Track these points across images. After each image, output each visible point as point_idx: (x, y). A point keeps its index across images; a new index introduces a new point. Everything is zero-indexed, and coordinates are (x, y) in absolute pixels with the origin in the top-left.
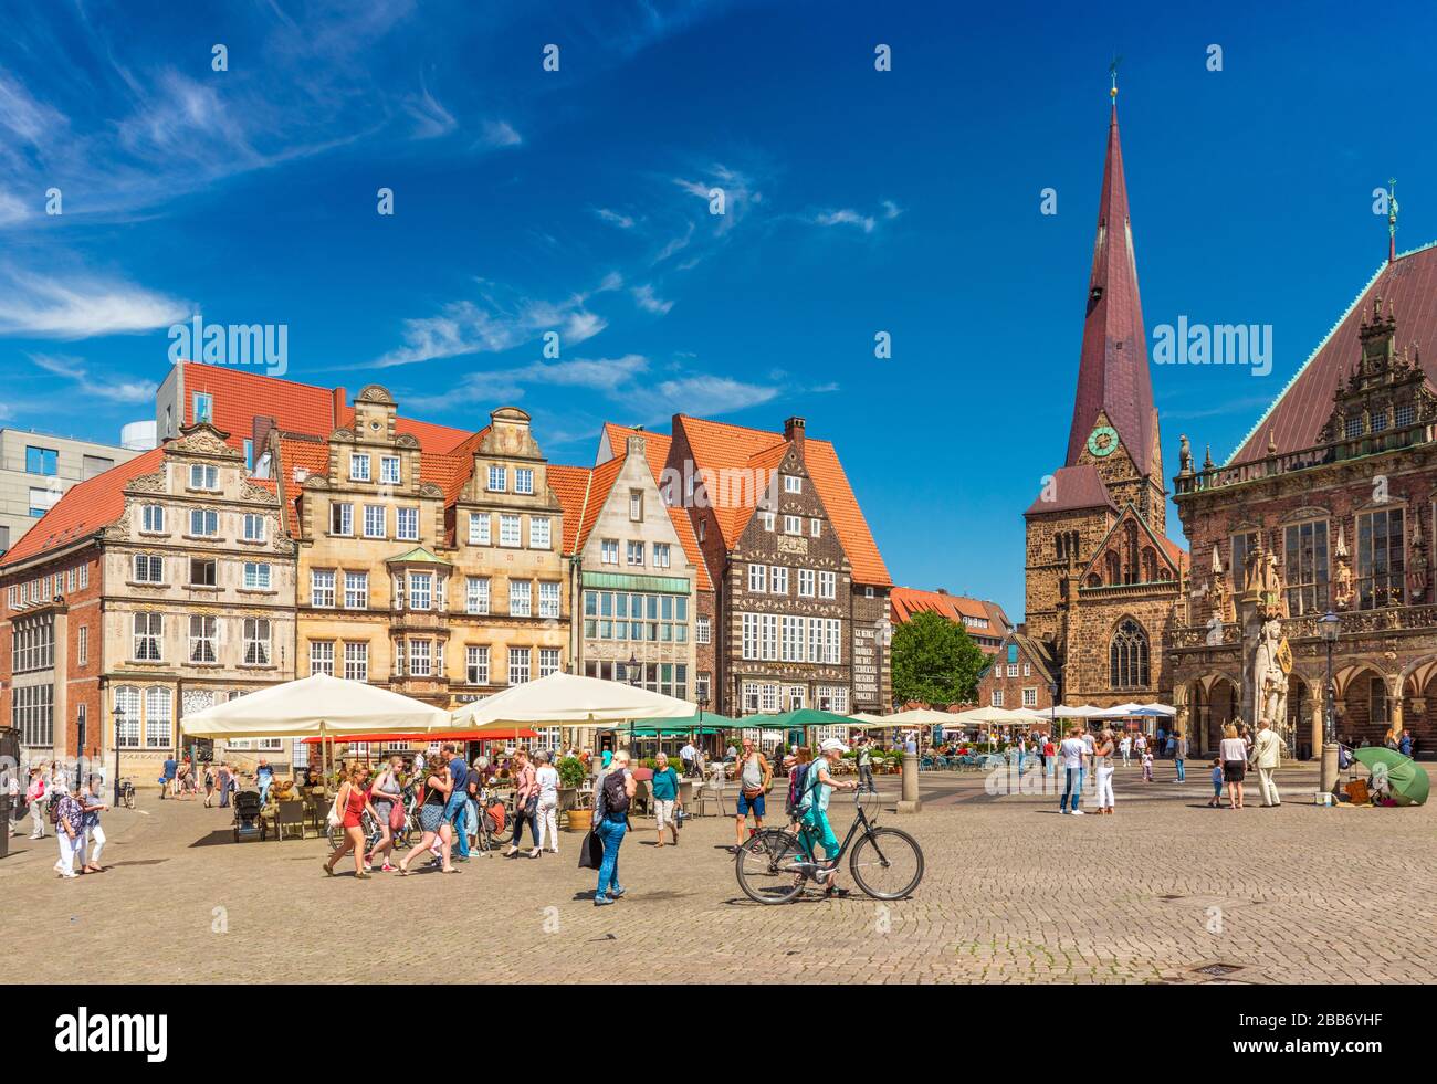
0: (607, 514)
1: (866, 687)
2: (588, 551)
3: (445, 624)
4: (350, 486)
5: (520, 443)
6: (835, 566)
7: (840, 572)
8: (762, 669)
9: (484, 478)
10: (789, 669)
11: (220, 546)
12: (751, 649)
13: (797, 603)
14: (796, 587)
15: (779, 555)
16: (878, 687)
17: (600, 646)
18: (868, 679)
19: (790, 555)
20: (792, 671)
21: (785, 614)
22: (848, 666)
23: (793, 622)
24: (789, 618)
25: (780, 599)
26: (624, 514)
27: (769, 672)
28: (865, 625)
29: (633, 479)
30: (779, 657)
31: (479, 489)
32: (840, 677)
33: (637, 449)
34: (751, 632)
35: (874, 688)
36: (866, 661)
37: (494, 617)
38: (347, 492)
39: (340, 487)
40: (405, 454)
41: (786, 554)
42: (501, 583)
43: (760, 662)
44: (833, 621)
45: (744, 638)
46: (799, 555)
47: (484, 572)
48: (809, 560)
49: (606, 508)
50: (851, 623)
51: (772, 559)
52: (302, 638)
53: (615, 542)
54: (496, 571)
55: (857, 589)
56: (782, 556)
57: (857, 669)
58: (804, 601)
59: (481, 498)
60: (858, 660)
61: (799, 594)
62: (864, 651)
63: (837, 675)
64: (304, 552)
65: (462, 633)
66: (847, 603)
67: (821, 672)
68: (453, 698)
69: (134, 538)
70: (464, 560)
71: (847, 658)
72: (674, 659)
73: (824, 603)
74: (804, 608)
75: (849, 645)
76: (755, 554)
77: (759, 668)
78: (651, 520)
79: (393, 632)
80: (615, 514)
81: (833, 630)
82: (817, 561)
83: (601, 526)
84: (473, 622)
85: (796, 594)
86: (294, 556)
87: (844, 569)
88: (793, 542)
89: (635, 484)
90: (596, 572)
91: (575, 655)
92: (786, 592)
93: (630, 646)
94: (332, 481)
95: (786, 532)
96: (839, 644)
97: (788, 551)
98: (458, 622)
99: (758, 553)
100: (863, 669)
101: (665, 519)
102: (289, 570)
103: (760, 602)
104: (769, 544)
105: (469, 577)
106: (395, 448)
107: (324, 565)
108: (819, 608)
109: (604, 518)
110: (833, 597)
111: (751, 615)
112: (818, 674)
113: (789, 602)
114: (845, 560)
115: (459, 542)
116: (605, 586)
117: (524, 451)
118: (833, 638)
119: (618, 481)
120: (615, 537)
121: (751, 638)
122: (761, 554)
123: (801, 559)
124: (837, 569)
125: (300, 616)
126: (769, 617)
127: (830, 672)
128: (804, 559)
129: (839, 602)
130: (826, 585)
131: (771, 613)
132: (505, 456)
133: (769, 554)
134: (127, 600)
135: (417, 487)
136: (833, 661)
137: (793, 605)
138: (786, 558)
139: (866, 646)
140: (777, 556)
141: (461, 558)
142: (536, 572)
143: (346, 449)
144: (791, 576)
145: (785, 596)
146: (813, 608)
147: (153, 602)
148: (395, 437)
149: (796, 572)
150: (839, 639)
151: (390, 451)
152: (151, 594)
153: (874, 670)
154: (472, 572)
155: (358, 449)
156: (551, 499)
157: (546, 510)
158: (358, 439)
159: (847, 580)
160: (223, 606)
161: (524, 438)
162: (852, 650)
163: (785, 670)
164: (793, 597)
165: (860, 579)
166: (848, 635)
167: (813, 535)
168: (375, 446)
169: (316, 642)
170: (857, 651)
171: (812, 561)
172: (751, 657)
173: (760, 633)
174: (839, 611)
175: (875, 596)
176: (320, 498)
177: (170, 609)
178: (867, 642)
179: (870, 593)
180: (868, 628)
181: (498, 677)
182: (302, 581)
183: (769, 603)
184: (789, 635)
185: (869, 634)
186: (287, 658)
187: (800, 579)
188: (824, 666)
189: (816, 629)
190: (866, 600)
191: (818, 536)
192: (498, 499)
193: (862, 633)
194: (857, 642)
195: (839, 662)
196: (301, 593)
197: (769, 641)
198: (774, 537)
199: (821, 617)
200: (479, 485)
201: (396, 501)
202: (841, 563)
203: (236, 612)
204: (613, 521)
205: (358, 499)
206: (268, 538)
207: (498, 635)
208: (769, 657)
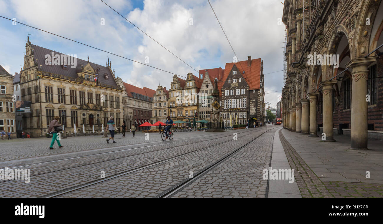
1: (253, 112)
3: (182, 108)
4: (173, 90)
7: (246, 88)
11: (161, 101)
12: (226, 107)
13: (236, 96)
15: (232, 87)
17: (201, 109)
18: (253, 110)
19: (234, 87)
20: (235, 110)
22: (248, 108)
24: (234, 100)
25: (232, 96)
26: (205, 86)
27: (229, 111)
29: (206, 79)
30: (232, 107)
33: (206, 74)
34: (226, 103)
35: (255, 112)
37: (188, 106)
40: (178, 84)
43: (228, 109)
44: (244, 99)
45: (224, 105)
46: (236, 87)
48: (238, 87)
49: (202, 86)
50: (249, 99)
52: (169, 111)
53: (204, 91)
55: (251, 91)
57: (250, 108)
59: (186, 88)
60: (251, 106)
61: (236, 94)
62: (253, 104)
63: (245, 110)
64: (169, 100)
65: (185, 109)
66: (248, 94)
67: (242, 110)
69: (154, 101)
71: (248, 106)
73: (242, 95)
75: (248, 103)
78: (209, 86)
79: (177, 109)
80: (203, 86)
81: (244, 101)
82: (240, 87)
83: (201, 88)
84: (186, 107)
86: (168, 101)
87: (247, 87)
88: (235, 84)
91: (198, 111)
92: (233, 95)
93: (205, 108)
94: (171, 90)
95: (233, 82)
96: (246, 104)
98: (184, 107)
99: (227, 88)
100: (252, 108)
101: (211, 85)
103: (228, 97)
107: (171, 101)
110: (244, 94)
111: (226, 100)
112: (241, 110)
114: (248, 85)
117: (191, 79)
118: (244, 102)
119: (204, 80)
121: (226, 105)
125: (169, 109)
126: (230, 100)
129: (246, 95)
130: (243, 91)
131: (230, 99)
132: (189, 81)
133: (229, 88)
134: (154, 109)
135: (179, 88)
136: (244, 107)
137: (235, 97)
139: (253, 103)
143: (172, 85)
144: (234, 91)
148: (177, 82)
149: (236, 90)
150: (246, 102)
151: (176, 84)
153: (255, 108)
156: (195, 86)
157: (194, 88)
158: (174, 83)
159: (248, 90)
161: (191, 77)
162: (249, 104)
163: (233, 110)
165: (251, 88)
166: (248, 101)
167: (239, 82)
172: (226, 108)
173: (228, 103)
175: (255, 92)
176: (170, 92)
177: (157, 109)
178: (253, 102)
179: (254, 92)
180: (253, 99)
181: (189, 115)
182: (169, 104)
183: (230, 97)
184: (234, 103)
185: (254, 100)
186: (168, 114)
187: (236, 92)
188: (242, 108)
189: (240, 101)
190: (253, 93)
191: (241, 82)
192: (189, 87)
193: (252, 100)
194: (250, 102)
195: (246, 107)
196: (169, 105)
197: (230, 105)
198: (230, 84)
199: (241, 98)
200: (186, 86)
201: (177, 91)
202: (246, 86)
203: (163, 109)
204: (203, 88)
205: (174, 91)
206: (166, 99)
207: (189, 109)
208: (230, 108)
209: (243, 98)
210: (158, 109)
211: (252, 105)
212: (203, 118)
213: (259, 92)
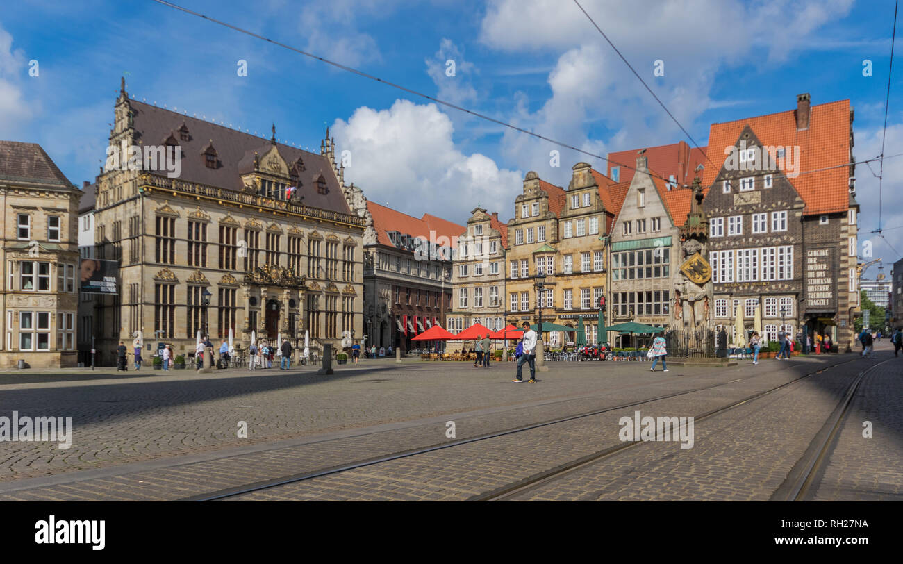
0: (625, 207)
1: (819, 295)
2: (616, 231)
3: (554, 280)
4: (522, 221)
5: (584, 180)
6: (787, 206)
7: (792, 209)
8: (721, 289)
9: (570, 203)
10: (743, 287)
13: (751, 240)
14: (750, 228)
15: (735, 208)
16: (833, 294)
17: (620, 283)
18: (822, 288)
19: (745, 207)
20: (746, 288)
21: (739, 248)
22: (801, 280)
23: (747, 253)
24: (744, 251)
25: (735, 239)
26: (634, 205)
27: (726, 290)
28: (818, 246)
29: (638, 183)
30: (735, 278)
31: (568, 209)
32: (793, 289)
33: (641, 165)
35: (829, 295)
36: (819, 274)
37: (575, 274)
38: (521, 224)
39: (519, 222)
40: (540, 200)
41: (740, 206)
42: (578, 256)
43: (719, 284)
44: (785, 248)
46: (754, 204)
47: (570, 251)
48: (762, 206)
49: (624, 205)
50: (803, 248)
51: (729, 212)
52: (507, 293)
53: (630, 223)
54: (575, 250)
55: (810, 219)
56: (738, 208)
57: (810, 282)
58: (756, 237)
59: (569, 214)
60: (810, 275)
61: (753, 232)
62: (819, 267)
63: (789, 288)
64: (508, 254)
65: (562, 284)
66: (800, 232)
67: (774, 287)
68: (558, 317)
70: (562, 247)
71: (800, 274)
72: (661, 288)
73: (777, 235)
74: (758, 241)
75: (802, 264)
76: (714, 211)
77: (718, 289)
78: (650, 205)
80: (629, 206)
81: (785, 254)
82: (769, 205)
83: (622, 215)
84: (565, 278)
85: (750, 232)
86: (504, 257)
87: (796, 206)
88: (748, 197)
89: (640, 186)
90: (619, 242)
91: (609, 290)
92: (741, 233)
93: (636, 282)
94: (517, 220)
95: (741, 190)
96: (792, 265)
97: (743, 203)
98: (560, 278)
99: (717, 210)
100: (816, 281)
101: (658, 202)
102: (504, 263)
103: (719, 243)
104: (728, 201)
105: (564, 255)
106: (536, 198)
107: (514, 259)
108: (771, 240)
109: (624, 210)
110: (786, 229)
111: (712, 253)
112: (771, 289)
113: (744, 240)
114: (798, 199)
115: (560, 239)
116: (623, 249)
117: (586, 184)
118: (785, 260)
119: (631, 187)
120: (629, 220)
122: (719, 210)
123: (754, 208)
124: (789, 207)
125: (507, 283)
126: (727, 252)
127: (783, 286)
128: (757, 206)
129: (791, 231)
130: (780, 220)
131: (727, 249)
132: (577, 189)
133: (726, 209)
134: (457, 284)
135: (544, 215)
136: (786, 277)
137: (748, 240)
138: (740, 209)
139: (818, 262)
140: (733, 209)
141: (561, 246)
142: (591, 248)
143: (521, 204)
144: (745, 221)
145: (740, 236)
146: (767, 240)
147: (465, 283)
148: (536, 194)
149: (750, 218)
150: (792, 260)
151: (535, 201)
152: (464, 281)
153: (829, 281)
154: (565, 253)
155: (525, 203)
156: (598, 206)
157: (596, 213)
158: (525, 199)
159: (799, 214)
160: (484, 282)
161: (586, 177)
162: (805, 267)
163: (741, 288)
164: (747, 233)
165: (812, 210)
166: (800, 256)
167: (766, 187)
168: (530, 200)
169: (512, 293)
170: (810, 268)
171: (765, 206)
174: (792, 239)
175: (830, 222)
176: (513, 229)
177: (469, 285)
178: (820, 260)
179: (824, 220)
180: (822, 248)
181: (575, 305)
182: (508, 267)
183: (727, 242)
184: (744, 263)
185: (824, 253)
186: (503, 302)
187: (753, 221)
188: (776, 282)
189: (769, 255)
190: (820, 226)
191: (771, 186)
192: (576, 212)
193: (816, 253)
194: (810, 261)
195: (792, 278)
196: (507, 273)
197: (727, 269)
198: (730, 197)
199: (773, 245)
200: (568, 207)
201: (538, 223)
202: (793, 202)
203: (488, 284)
204: (629, 211)
205: (524, 226)
206: (497, 251)
207: (575, 283)
208: (727, 280)
209: (781, 244)
210: (473, 285)
211: (816, 268)
212: (628, 315)
213: (843, 221)
